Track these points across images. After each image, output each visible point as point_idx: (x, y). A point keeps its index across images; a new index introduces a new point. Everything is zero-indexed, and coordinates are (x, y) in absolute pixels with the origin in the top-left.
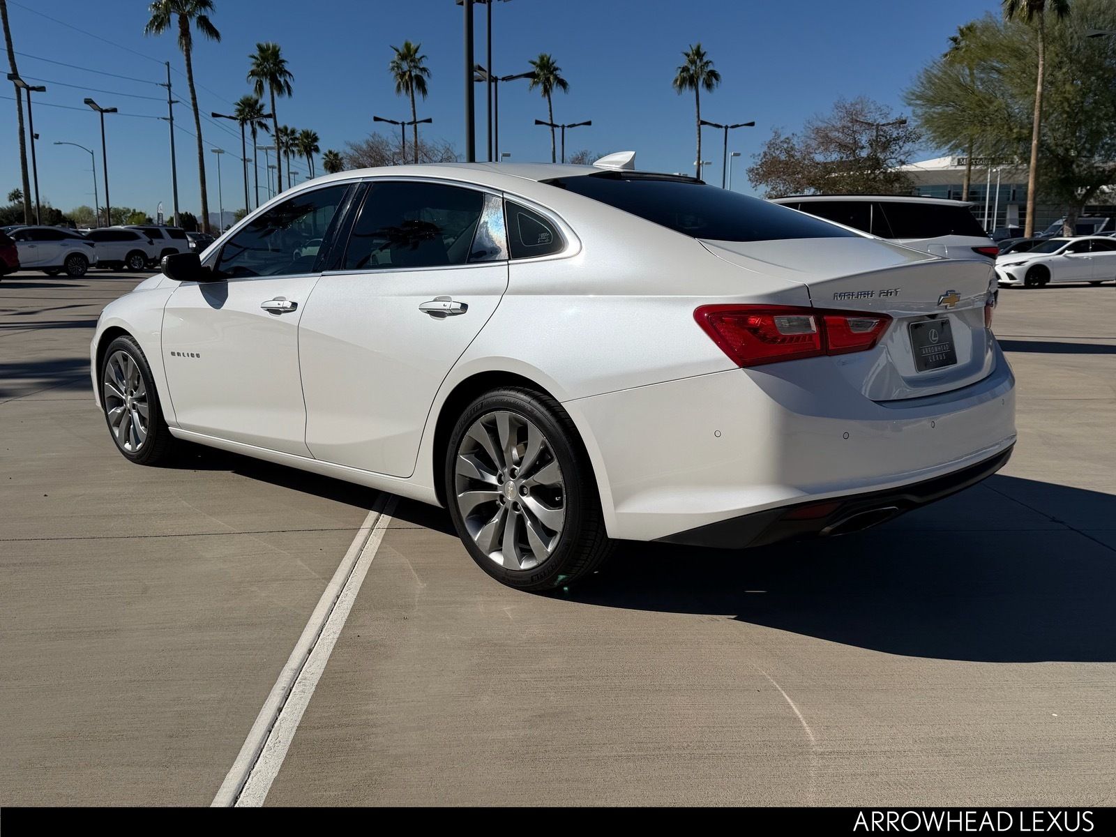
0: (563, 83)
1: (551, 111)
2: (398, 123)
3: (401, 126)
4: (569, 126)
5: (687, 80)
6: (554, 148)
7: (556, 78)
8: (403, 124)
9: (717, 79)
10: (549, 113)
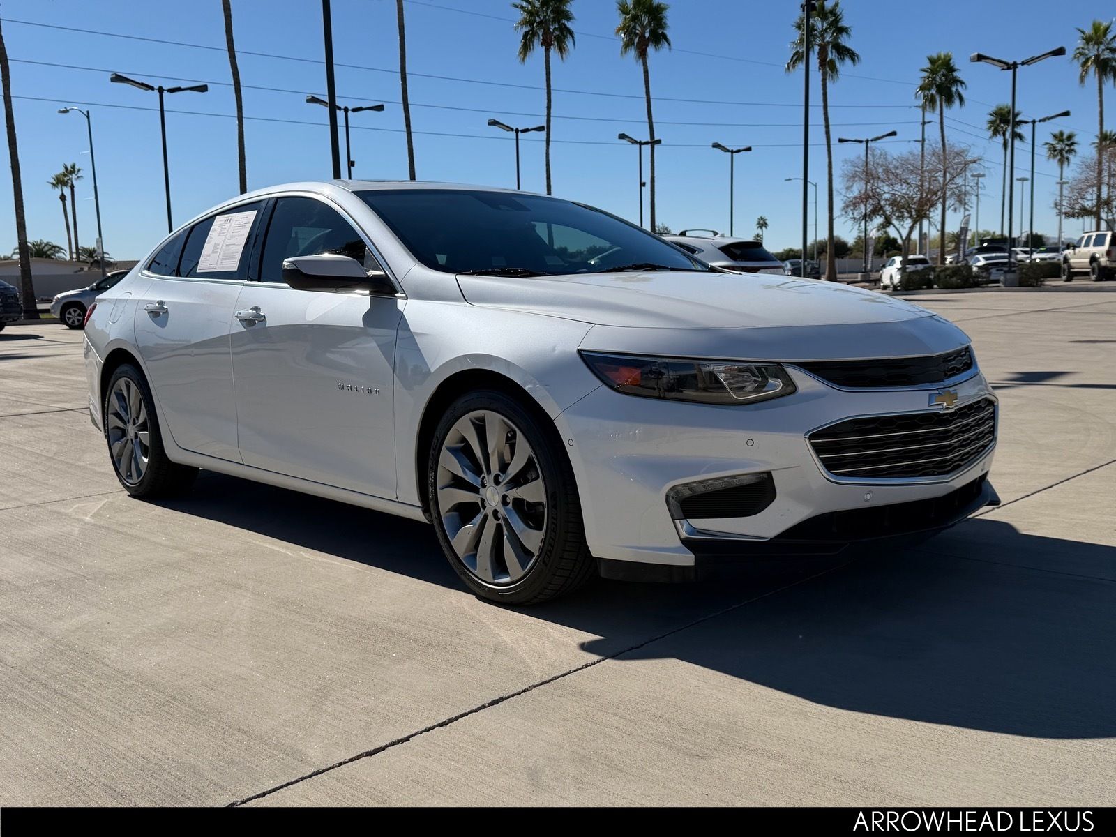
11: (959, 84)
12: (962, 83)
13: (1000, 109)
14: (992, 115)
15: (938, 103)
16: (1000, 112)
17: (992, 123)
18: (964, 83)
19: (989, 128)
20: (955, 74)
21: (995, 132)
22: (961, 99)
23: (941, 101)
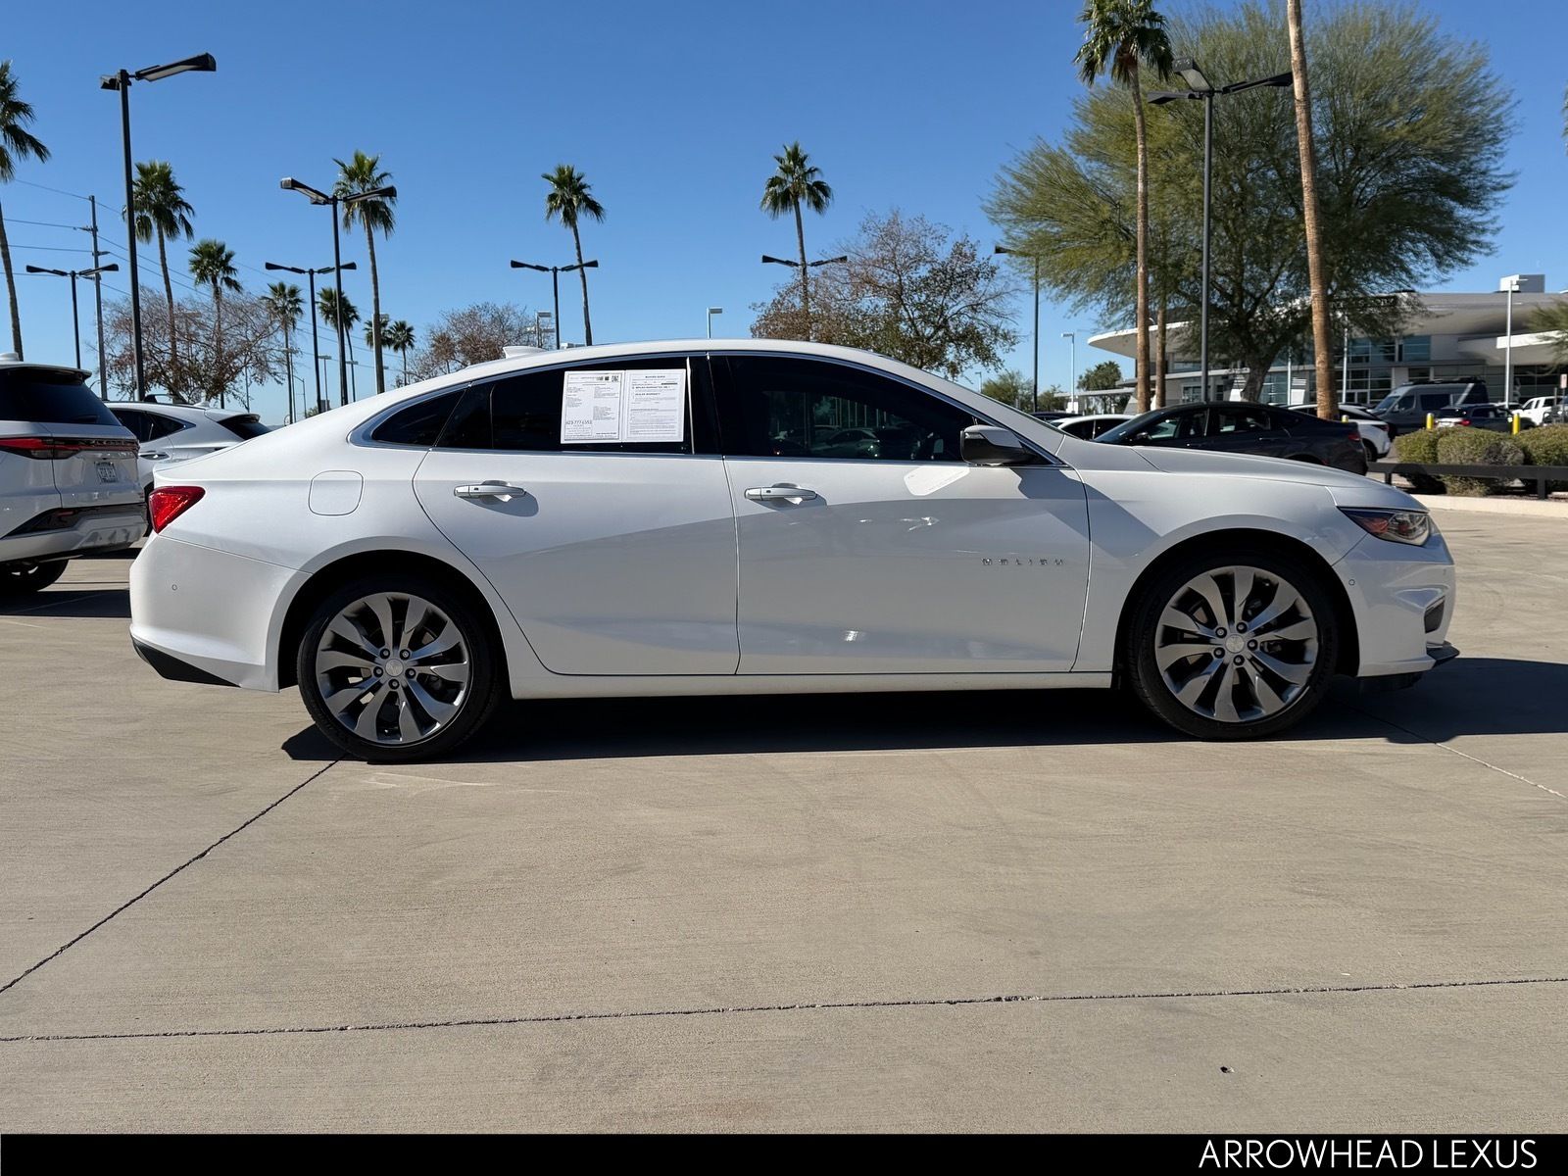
0: (594, 208)
1: (578, 248)
2: (303, 272)
3: (307, 275)
4: (563, 269)
5: (783, 199)
6: (586, 303)
7: (586, 198)
8: (311, 272)
9: (826, 195)
10: (576, 251)
11: (184, 208)
12: (188, 207)
13: (207, 246)
14: (195, 253)
15: (155, 231)
16: (207, 249)
17: (197, 264)
18: (191, 208)
19: (193, 271)
20: (177, 192)
21: (202, 277)
22: (189, 229)
23: (159, 227)
